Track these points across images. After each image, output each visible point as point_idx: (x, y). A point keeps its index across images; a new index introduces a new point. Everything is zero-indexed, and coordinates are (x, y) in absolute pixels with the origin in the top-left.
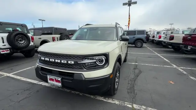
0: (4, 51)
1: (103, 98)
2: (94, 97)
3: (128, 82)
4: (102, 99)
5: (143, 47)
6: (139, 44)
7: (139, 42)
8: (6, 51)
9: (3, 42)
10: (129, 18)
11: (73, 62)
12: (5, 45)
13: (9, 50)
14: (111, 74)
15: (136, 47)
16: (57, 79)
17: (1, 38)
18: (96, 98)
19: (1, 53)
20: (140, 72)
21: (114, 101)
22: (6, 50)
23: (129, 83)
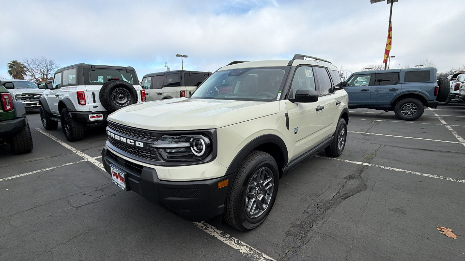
0: (94, 117)
1: (219, 232)
2: (202, 227)
3: (308, 208)
4: (216, 235)
5: (426, 119)
6: (409, 110)
7: (408, 103)
8: (97, 116)
9: (94, 102)
10: (390, 37)
11: (142, 145)
12: (97, 107)
13: (102, 115)
14: (222, 179)
15: (398, 117)
16: (120, 175)
17: (91, 94)
18: (206, 229)
19: (90, 119)
20: (363, 188)
21: (240, 244)
22: (99, 115)
23: (309, 210)
